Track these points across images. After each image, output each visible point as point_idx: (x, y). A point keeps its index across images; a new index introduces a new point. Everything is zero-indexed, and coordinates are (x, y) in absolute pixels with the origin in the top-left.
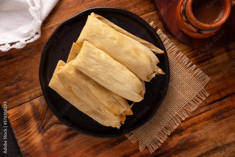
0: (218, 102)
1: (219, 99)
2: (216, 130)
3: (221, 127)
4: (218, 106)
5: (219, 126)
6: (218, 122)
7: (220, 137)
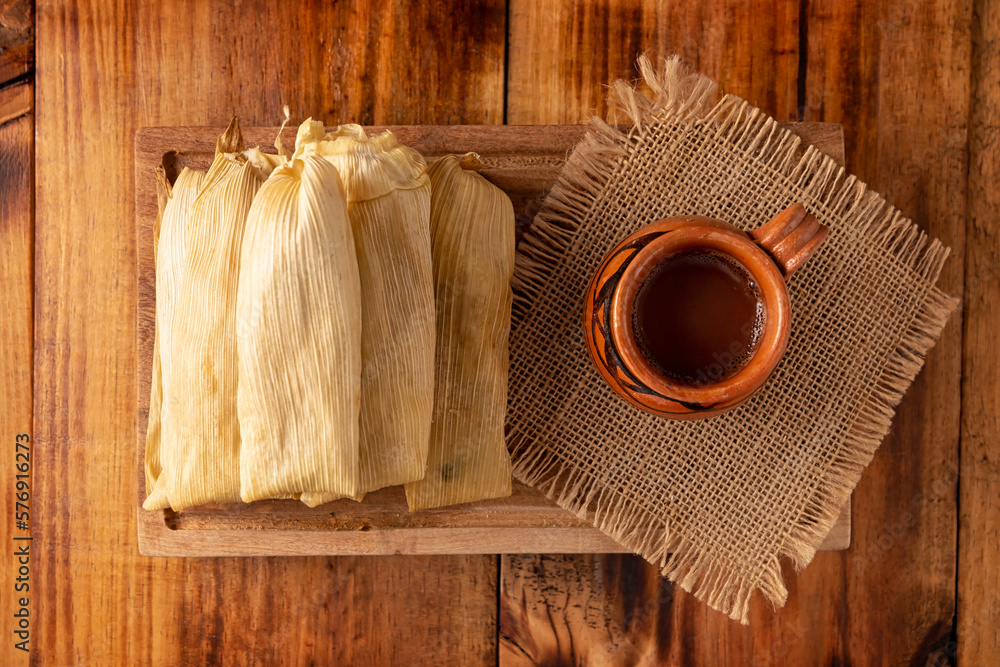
0: (808, 71)
1: (797, 64)
2: (904, 125)
3: (901, 104)
4: (824, 78)
5: (895, 107)
6: (880, 108)
7: (936, 122)
